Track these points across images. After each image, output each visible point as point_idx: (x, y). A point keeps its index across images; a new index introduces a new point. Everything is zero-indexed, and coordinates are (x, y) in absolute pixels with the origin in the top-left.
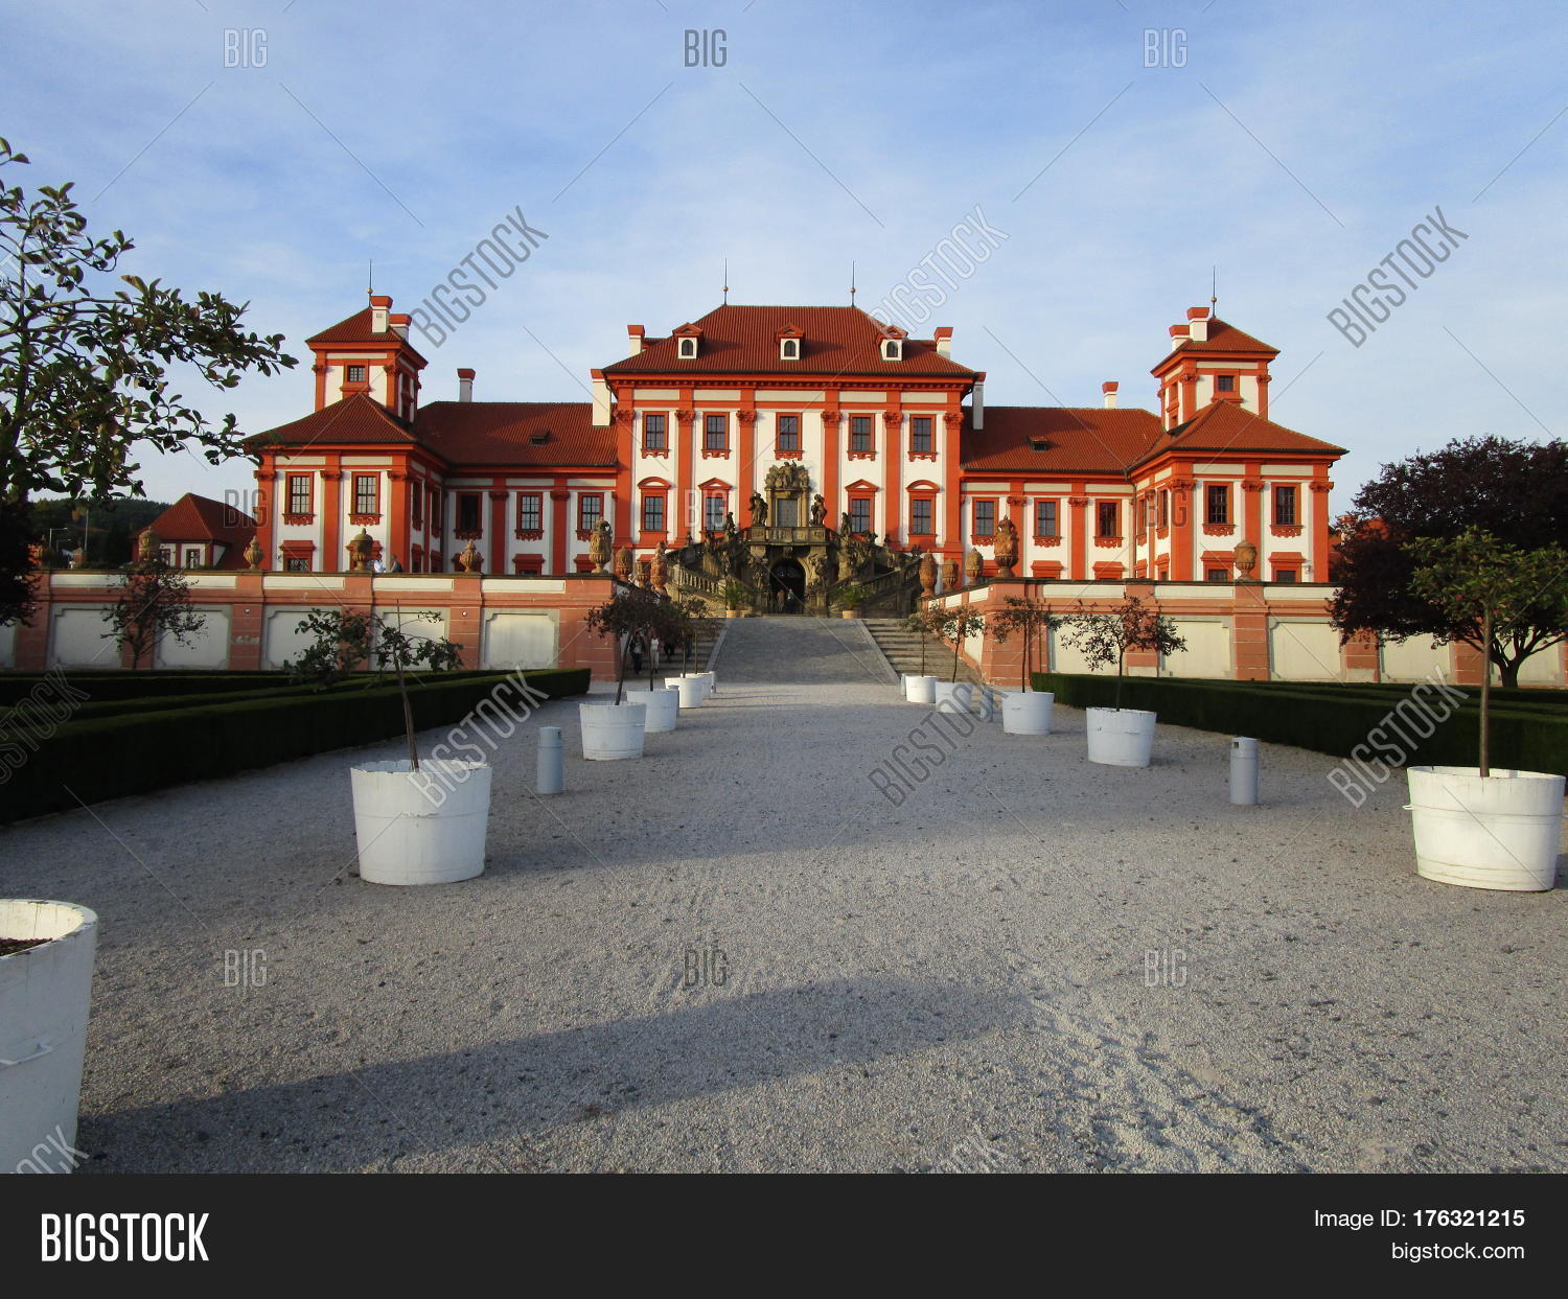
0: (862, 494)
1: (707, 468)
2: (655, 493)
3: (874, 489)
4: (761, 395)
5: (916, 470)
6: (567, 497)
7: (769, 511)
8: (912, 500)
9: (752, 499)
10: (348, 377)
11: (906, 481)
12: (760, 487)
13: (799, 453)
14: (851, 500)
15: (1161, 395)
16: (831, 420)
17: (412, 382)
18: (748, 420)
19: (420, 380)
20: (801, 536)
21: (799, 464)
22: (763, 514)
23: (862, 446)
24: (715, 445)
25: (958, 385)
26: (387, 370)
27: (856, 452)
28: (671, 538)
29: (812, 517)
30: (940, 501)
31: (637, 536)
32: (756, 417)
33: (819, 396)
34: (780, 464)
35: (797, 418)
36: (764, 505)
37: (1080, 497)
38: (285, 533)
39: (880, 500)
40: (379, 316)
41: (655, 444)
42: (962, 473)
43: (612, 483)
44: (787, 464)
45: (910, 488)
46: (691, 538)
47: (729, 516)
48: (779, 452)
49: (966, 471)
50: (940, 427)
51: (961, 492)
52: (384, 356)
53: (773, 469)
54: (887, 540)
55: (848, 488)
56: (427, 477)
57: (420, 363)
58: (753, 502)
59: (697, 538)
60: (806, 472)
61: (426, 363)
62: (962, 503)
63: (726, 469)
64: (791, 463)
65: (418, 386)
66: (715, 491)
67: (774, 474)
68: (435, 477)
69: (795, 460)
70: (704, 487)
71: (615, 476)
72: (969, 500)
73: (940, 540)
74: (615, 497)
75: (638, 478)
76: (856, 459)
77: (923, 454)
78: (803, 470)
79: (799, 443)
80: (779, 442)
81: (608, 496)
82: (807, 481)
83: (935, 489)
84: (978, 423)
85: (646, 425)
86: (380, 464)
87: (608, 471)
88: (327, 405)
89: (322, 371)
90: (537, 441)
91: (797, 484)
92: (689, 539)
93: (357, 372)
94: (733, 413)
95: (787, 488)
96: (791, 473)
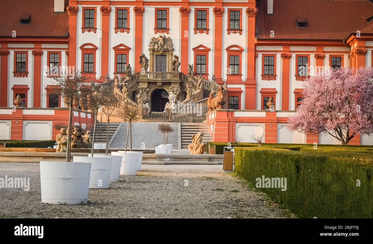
0: (201, 52)
1: (117, 38)
2: (89, 51)
3: (208, 50)
5: (231, 39)
6: (41, 54)
8: (229, 56)
9: (141, 57)
11: (226, 45)
12: (146, 50)
13: (166, 30)
14: (196, 56)
16: (184, 12)
18: (140, 12)
21: (167, 36)
22: (147, 65)
23: (201, 26)
24: (122, 26)
27: (199, 29)
28: (98, 76)
30: (244, 57)
31: (79, 75)
32: (143, 11)
34: (157, 36)
35: (166, 10)
36: (147, 60)
37: (322, 54)
39: (211, 56)
41: (89, 25)
42: (256, 41)
43: (66, 46)
44: (161, 37)
45: (228, 49)
46: (108, 78)
47: (129, 66)
48: (157, 29)
49: (258, 40)
50: (245, 18)
51: (256, 51)
53: (153, 39)
55: (193, 49)
58: (141, 59)
59: (112, 76)
60: (171, 40)
62: (256, 57)
63: (127, 39)
64: (163, 36)
66: (121, 50)
67: (154, 42)
69: (165, 34)
70: (116, 48)
71: (67, 43)
72: (260, 55)
73: (244, 78)
74: (67, 54)
75: (80, 44)
76: (198, 33)
77: (235, 30)
78: (169, 39)
79: (167, 24)
80: (156, 24)
81: (63, 53)
82: (171, 45)
83: (241, 50)
84: (270, 11)
85: (84, 14)
87: (63, 40)
90: (24, 22)
91: (166, 47)
94: (132, 9)
95: (161, 50)
96: (163, 41)
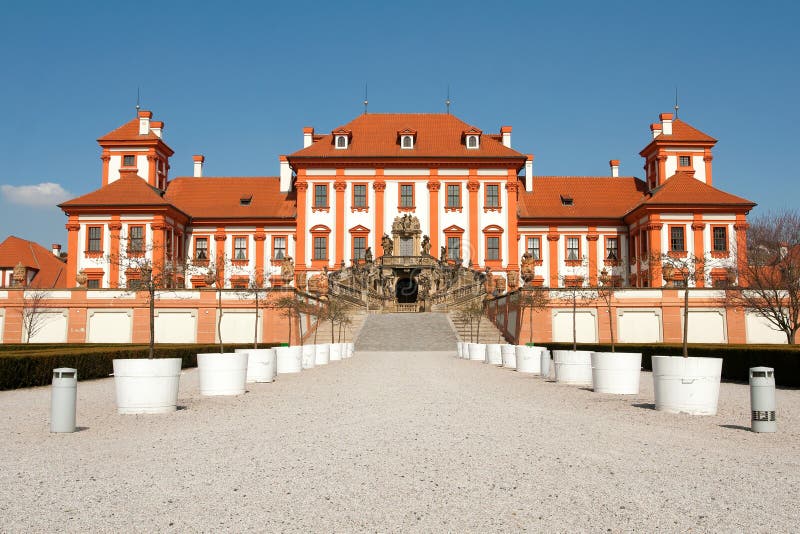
0: (454, 233)
1: (353, 219)
2: (320, 234)
3: (462, 231)
4: (387, 172)
5: (487, 219)
6: (264, 239)
7: (394, 247)
8: (487, 238)
9: (383, 239)
10: (124, 163)
11: (482, 226)
12: (388, 230)
13: (413, 208)
14: (447, 238)
15: (646, 168)
16: (433, 187)
17: (164, 165)
18: (380, 187)
19: (169, 164)
20: (415, 262)
22: (391, 248)
23: (454, 204)
24: (360, 205)
25: (514, 164)
26: (149, 158)
27: (451, 207)
28: (332, 263)
29: (422, 249)
30: (505, 238)
31: (309, 263)
32: (384, 186)
33: (426, 172)
34: (402, 215)
35: (411, 185)
36: (391, 242)
37: (594, 235)
38: (85, 263)
39: (465, 238)
40: (144, 124)
41: (321, 204)
42: (517, 221)
43: (293, 229)
44: (406, 215)
45: (485, 231)
47: (368, 250)
48: (401, 208)
49: (521, 219)
50: (504, 193)
51: (518, 232)
52: (146, 150)
53: (396, 219)
54: (470, 264)
55: (445, 231)
56: (175, 226)
57: (169, 152)
58: (384, 241)
59: (348, 264)
60: (418, 221)
61: (173, 152)
63: (366, 219)
64: (408, 215)
65: (168, 168)
66: (360, 233)
68: (180, 226)
70: (352, 231)
71: (295, 225)
72: (523, 237)
73: (505, 264)
74: (295, 239)
75: (309, 225)
76: (450, 212)
77: (493, 209)
78: (416, 219)
79: (413, 202)
80: (400, 201)
81: (290, 237)
82: (418, 226)
83: (501, 231)
84: (529, 187)
85: (315, 191)
86: (147, 221)
87: (290, 222)
88: (110, 181)
89: (107, 159)
90: (245, 202)
91: (412, 228)
92: (343, 265)
93: (129, 159)
94: (371, 184)
95: (406, 231)
96: (408, 221)
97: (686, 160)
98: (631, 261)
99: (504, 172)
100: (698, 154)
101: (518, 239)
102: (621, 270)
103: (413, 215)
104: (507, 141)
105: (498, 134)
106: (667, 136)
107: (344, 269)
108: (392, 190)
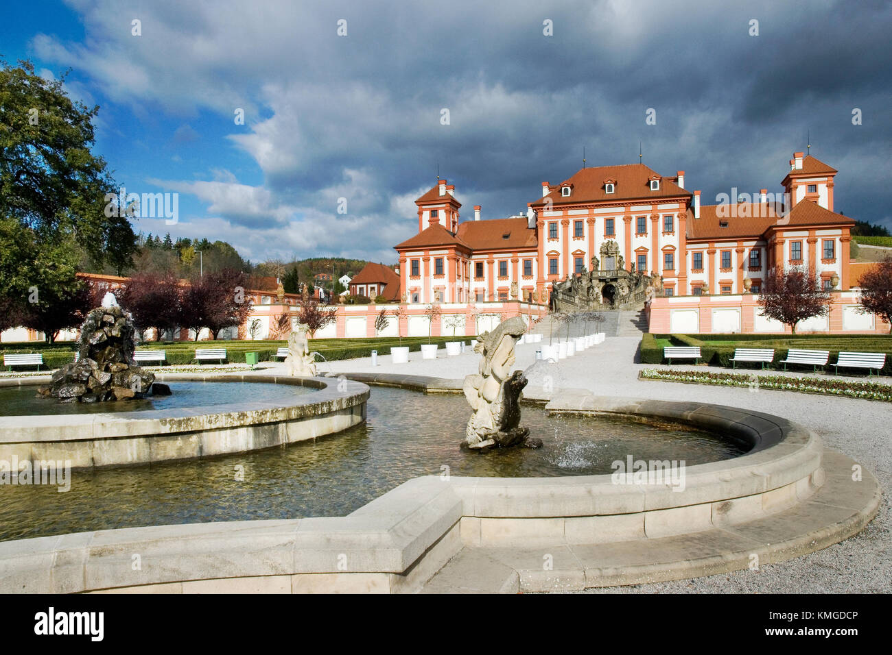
0: (642, 252)
1: (576, 245)
2: (553, 257)
3: (647, 251)
4: (597, 211)
5: (666, 240)
6: (517, 261)
7: (600, 264)
8: (664, 255)
9: (593, 259)
10: (431, 216)
11: (661, 246)
12: (597, 252)
13: (614, 235)
14: (637, 256)
16: (627, 220)
17: (456, 215)
18: (592, 222)
20: (613, 274)
22: (598, 265)
23: (642, 231)
24: (579, 235)
25: (684, 200)
26: (446, 211)
27: (639, 233)
28: (560, 276)
30: (677, 254)
31: (546, 277)
32: (594, 221)
33: (622, 209)
34: (606, 241)
35: (612, 219)
36: (598, 261)
38: (410, 284)
39: (649, 255)
40: (442, 188)
41: (553, 235)
42: (686, 241)
43: (536, 254)
44: (609, 241)
45: (663, 249)
47: (584, 267)
48: (605, 236)
49: (688, 240)
50: (676, 220)
51: (686, 249)
52: (444, 205)
53: (603, 244)
54: (653, 273)
55: (635, 251)
56: (462, 256)
57: (458, 205)
59: (571, 278)
61: (461, 205)
62: (686, 254)
63: (582, 245)
66: (579, 255)
67: (603, 246)
69: (613, 239)
70: (574, 254)
71: (537, 251)
72: (690, 253)
73: (677, 272)
74: (537, 261)
75: (546, 251)
76: (639, 237)
77: (668, 233)
78: (616, 243)
79: (614, 231)
80: (605, 231)
81: (534, 260)
82: (617, 248)
83: (674, 249)
84: (697, 215)
85: (549, 227)
86: (444, 254)
87: (534, 249)
88: (423, 229)
89: (420, 213)
90: (506, 237)
91: (613, 250)
92: (568, 277)
93: (434, 213)
94: (585, 220)
95: (608, 251)
96: (610, 245)
97: (813, 187)
98: (768, 267)
99: (676, 206)
100: (822, 182)
101: (686, 255)
102: (760, 275)
103: (614, 241)
104: (681, 184)
105: (674, 176)
106: (798, 170)
107: (568, 280)
108: (600, 224)
